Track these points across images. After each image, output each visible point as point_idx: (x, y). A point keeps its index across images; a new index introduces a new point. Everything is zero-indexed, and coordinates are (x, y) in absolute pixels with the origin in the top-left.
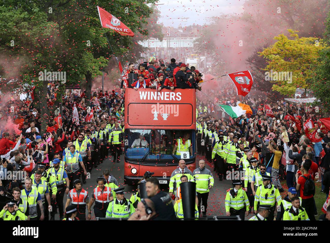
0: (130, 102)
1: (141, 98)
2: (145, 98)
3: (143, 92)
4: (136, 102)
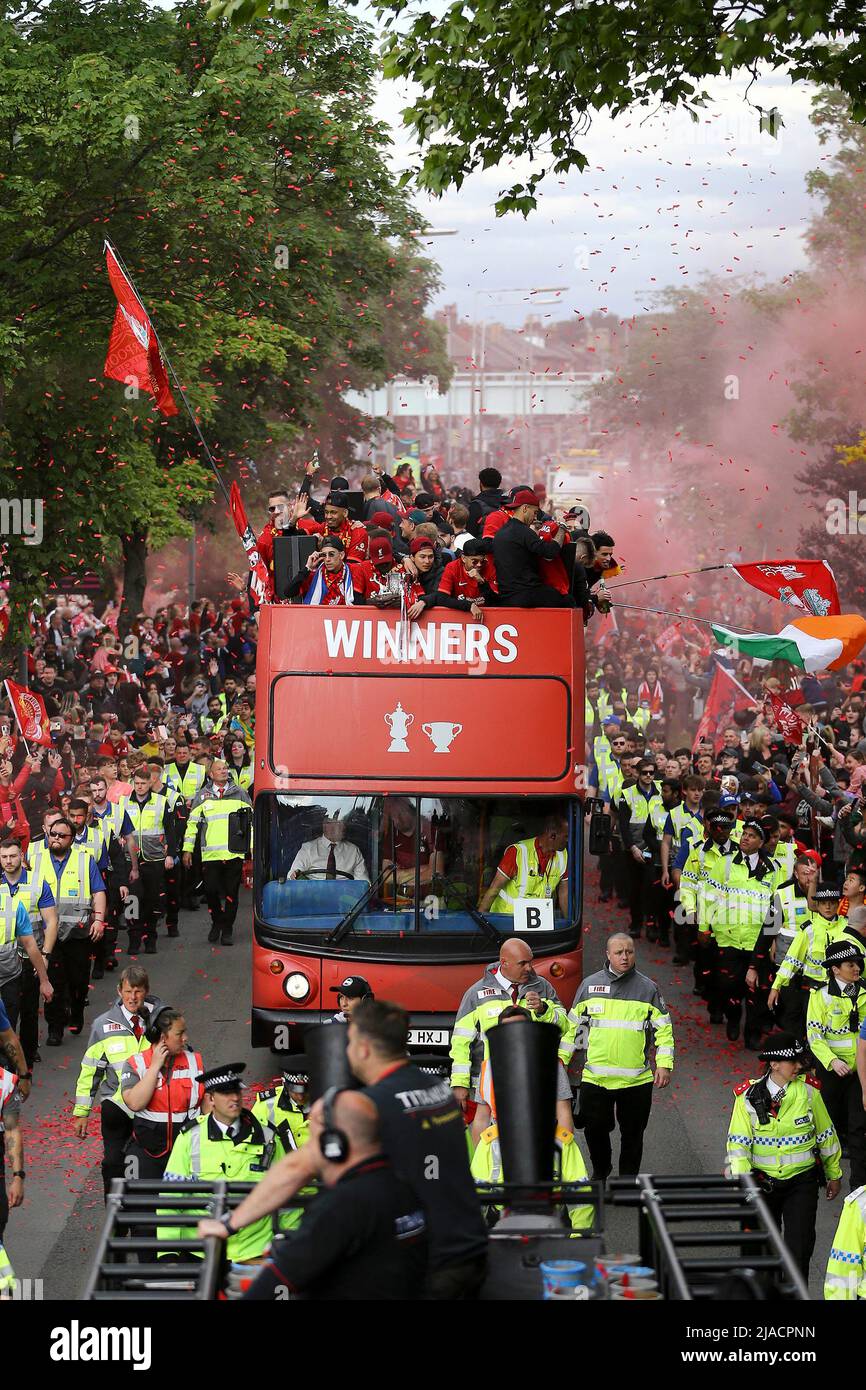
0: (281, 668)
1: (333, 653)
2: (349, 653)
3: (342, 624)
4: (310, 671)
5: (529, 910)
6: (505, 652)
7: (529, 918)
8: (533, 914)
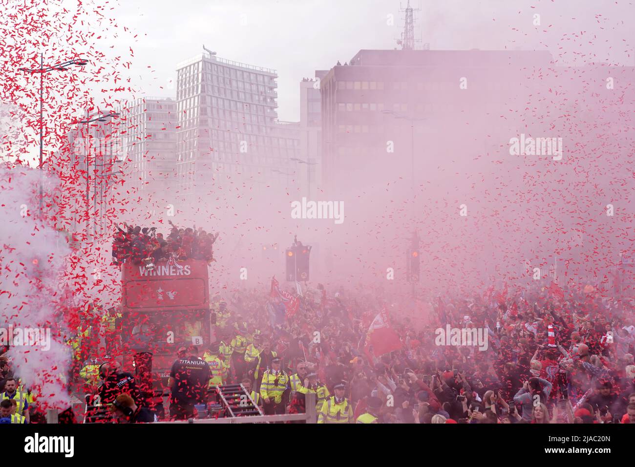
5: (196, 339)
6: (187, 272)
7: (196, 341)
8: (197, 341)
